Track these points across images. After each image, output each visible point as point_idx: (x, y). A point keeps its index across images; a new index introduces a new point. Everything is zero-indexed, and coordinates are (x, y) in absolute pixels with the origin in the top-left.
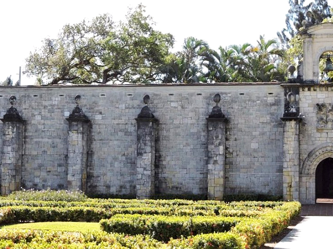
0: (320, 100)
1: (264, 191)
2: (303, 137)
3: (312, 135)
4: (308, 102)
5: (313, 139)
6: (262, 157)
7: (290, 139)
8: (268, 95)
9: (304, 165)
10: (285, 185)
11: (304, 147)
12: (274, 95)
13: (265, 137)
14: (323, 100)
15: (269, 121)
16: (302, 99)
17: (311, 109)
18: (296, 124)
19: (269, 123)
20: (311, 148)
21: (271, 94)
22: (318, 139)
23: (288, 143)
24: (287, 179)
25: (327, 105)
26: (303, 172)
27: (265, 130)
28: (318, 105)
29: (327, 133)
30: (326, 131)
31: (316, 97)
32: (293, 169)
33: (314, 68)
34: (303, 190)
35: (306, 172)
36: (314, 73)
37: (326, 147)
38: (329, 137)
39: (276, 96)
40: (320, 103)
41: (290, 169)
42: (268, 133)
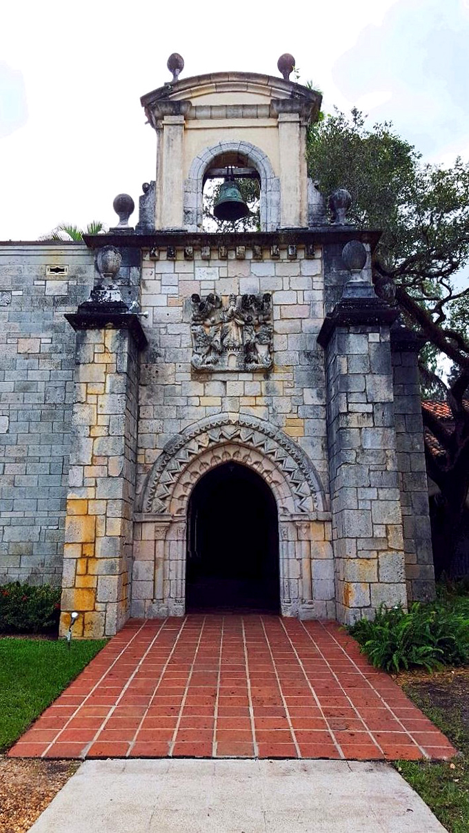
0: (204, 285)
1: (14, 576)
2: (149, 397)
3: (178, 388)
4: (165, 290)
5: (182, 402)
6: (17, 460)
7: (99, 388)
8: (48, 273)
9: (151, 485)
10: (71, 552)
11: (150, 425)
12: (66, 273)
13: (32, 399)
14: (211, 285)
15: (46, 349)
16: (148, 283)
17: (176, 312)
18: (120, 338)
19: (47, 356)
20: (173, 429)
21: (57, 270)
22: (196, 401)
23: (92, 399)
24: (78, 529)
25: (225, 300)
26: (145, 507)
27: (34, 375)
28: (196, 297)
29: (225, 382)
30: (221, 377)
31: (190, 277)
32: (102, 492)
33: (186, 199)
34: (143, 567)
35: (155, 508)
36: (187, 213)
37: (218, 426)
38: (229, 393)
39: (74, 277)
40: (204, 294)
41: (91, 493)
42: (41, 386)
